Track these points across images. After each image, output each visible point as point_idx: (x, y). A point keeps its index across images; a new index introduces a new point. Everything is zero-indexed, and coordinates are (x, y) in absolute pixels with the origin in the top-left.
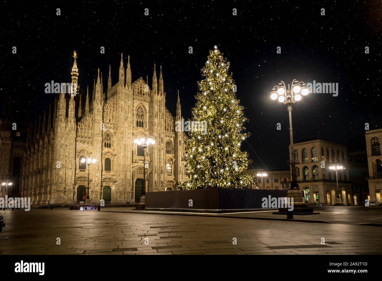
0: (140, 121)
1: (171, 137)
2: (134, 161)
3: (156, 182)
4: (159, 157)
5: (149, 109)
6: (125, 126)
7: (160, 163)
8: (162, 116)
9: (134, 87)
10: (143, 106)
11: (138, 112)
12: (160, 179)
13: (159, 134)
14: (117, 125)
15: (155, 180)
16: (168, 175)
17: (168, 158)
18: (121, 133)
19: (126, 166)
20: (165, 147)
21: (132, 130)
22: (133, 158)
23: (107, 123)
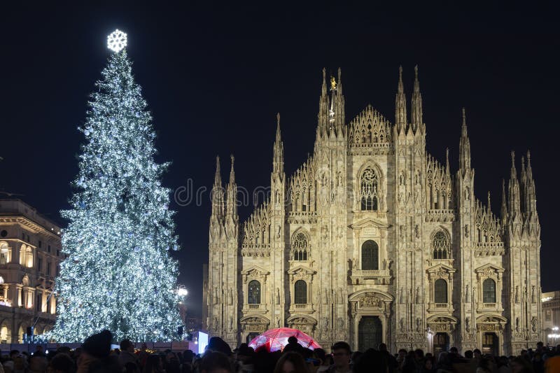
0: (369, 197)
1: (445, 220)
2: (354, 281)
3: (401, 322)
4: (412, 269)
5: (389, 169)
6: (330, 213)
7: (413, 281)
8: (418, 177)
9: (354, 130)
10: (376, 165)
11: (364, 179)
12: (413, 315)
13: (411, 217)
14: (316, 214)
15: (401, 317)
16: (438, 306)
17: (437, 269)
18: (322, 228)
19: (334, 292)
20: (428, 245)
21: (346, 219)
22: (351, 275)
23: (296, 214)
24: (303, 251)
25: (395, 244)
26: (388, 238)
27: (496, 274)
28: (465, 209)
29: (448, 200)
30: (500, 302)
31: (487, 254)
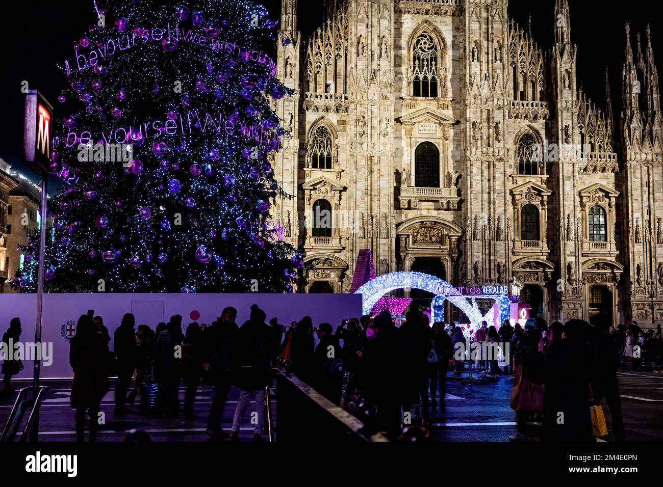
0: (425, 78)
1: (535, 117)
2: (404, 204)
3: (476, 268)
4: (489, 187)
5: (454, 37)
6: (370, 98)
7: (492, 206)
8: (498, 51)
10: (435, 29)
11: (418, 49)
12: (492, 258)
13: (489, 111)
14: (346, 98)
15: (475, 260)
16: (526, 245)
17: (525, 189)
18: (357, 121)
19: (374, 220)
20: (512, 153)
21: (393, 108)
22: (399, 194)
23: (316, 97)
24: (325, 154)
25: (465, 150)
26: (454, 140)
27: (607, 200)
28: (564, 102)
29: (539, 89)
30: (613, 241)
31: (594, 170)
